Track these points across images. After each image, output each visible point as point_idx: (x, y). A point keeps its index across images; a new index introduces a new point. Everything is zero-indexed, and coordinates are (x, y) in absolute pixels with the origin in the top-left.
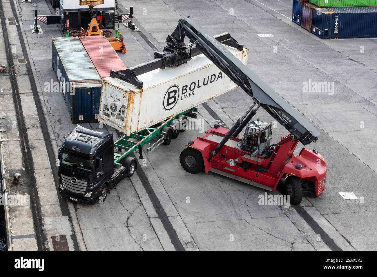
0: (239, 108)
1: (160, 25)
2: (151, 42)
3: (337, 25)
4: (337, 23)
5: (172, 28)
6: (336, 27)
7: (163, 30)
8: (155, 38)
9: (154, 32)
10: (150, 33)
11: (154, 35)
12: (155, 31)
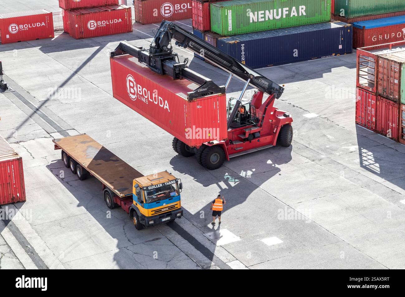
0: (146, 166)
1: (39, 80)
2: (30, 102)
3: (243, 54)
4: (243, 53)
5: (54, 81)
6: (243, 56)
7: (44, 85)
8: (34, 97)
9: (32, 90)
10: (28, 92)
11: (33, 94)
12: (33, 88)
